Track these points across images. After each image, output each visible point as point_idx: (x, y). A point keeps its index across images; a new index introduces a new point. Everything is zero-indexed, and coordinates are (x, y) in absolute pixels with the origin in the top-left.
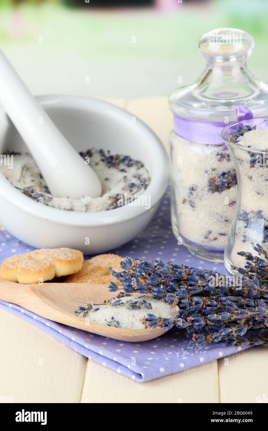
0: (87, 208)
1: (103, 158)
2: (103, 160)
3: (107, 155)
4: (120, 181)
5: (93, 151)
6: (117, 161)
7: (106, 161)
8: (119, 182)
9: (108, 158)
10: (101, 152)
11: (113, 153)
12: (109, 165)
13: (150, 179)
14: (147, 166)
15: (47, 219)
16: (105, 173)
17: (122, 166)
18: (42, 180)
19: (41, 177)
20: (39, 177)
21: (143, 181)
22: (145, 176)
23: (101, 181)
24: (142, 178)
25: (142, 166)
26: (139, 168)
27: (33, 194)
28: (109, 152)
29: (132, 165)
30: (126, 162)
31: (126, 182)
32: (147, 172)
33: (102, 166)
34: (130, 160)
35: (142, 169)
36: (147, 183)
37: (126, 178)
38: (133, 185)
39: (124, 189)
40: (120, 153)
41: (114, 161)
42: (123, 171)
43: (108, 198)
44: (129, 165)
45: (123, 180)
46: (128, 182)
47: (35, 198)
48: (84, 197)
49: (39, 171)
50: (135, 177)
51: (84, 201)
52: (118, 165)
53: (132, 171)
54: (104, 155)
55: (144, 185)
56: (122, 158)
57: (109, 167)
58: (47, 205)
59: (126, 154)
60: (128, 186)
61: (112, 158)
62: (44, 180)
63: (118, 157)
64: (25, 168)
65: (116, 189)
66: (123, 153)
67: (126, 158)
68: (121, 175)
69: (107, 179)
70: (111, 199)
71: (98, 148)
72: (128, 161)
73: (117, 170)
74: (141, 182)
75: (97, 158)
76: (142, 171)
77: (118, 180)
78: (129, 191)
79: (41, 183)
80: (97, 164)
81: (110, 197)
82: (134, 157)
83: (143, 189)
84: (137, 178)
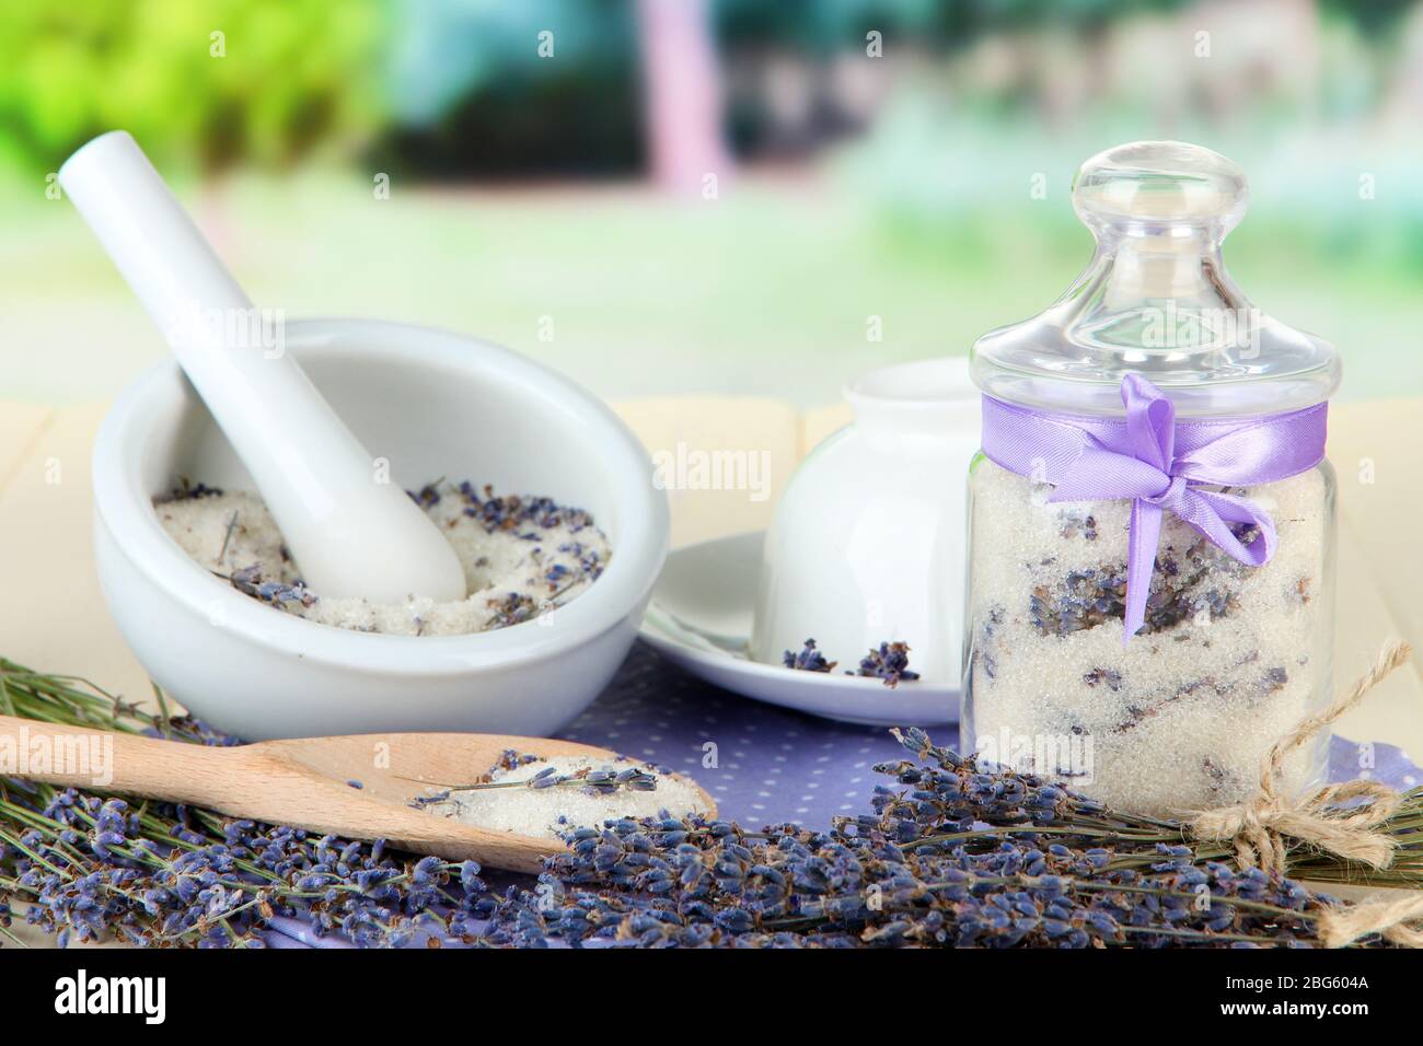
0: (421, 627)
1: (472, 507)
2: (471, 514)
3: (483, 498)
4: (522, 562)
5: (441, 489)
6: (514, 516)
7: (480, 514)
8: (517, 567)
9: (485, 508)
10: (466, 489)
11: (501, 492)
12: (490, 525)
13: (609, 554)
14: (601, 521)
15: (301, 656)
16: (478, 547)
17: (527, 527)
18: (287, 566)
19: (285, 555)
20: (280, 558)
21: (591, 560)
22: (597, 547)
23: (465, 568)
24: (586, 553)
25: (588, 523)
26: (578, 529)
27: (259, 588)
28: (489, 489)
29: (558, 521)
30: (541, 514)
31: (539, 565)
32: (603, 536)
33: (469, 528)
34: (553, 509)
35: (586, 530)
36: (599, 565)
37: (538, 555)
38: (558, 572)
39: (531, 582)
40: (521, 494)
41: (503, 515)
42: (531, 537)
43: (485, 603)
44: (548, 524)
45: (529, 560)
46: (545, 566)
47: (265, 598)
48: (411, 598)
49: (283, 540)
50: (565, 549)
51: (413, 610)
52: (517, 523)
53: (561, 535)
54: (474, 499)
55: (593, 568)
56: (528, 504)
57: (490, 531)
58: (302, 617)
59: (540, 493)
60: (543, 574)
61: (497, 504)
62: (294, 566)
63: (515, 504)
64: (238, 529)
65: (511, 581)
66: (529, 490)
67: (541, 503)
68: (525, 548)
69: (482, 562)
70: (493, 606)
71: (457, 481)
72: (543, 512)
73: (513, 538)
74: (585, 562)
75: (453, 506)
76: (586, 537)
77: (516, 562)
78: (547, 588)
79: (283, 573)
80: (453, 524)
81: (490, 602)
82: (563, 500)
83: (589, 580)
84: (572, 553)
